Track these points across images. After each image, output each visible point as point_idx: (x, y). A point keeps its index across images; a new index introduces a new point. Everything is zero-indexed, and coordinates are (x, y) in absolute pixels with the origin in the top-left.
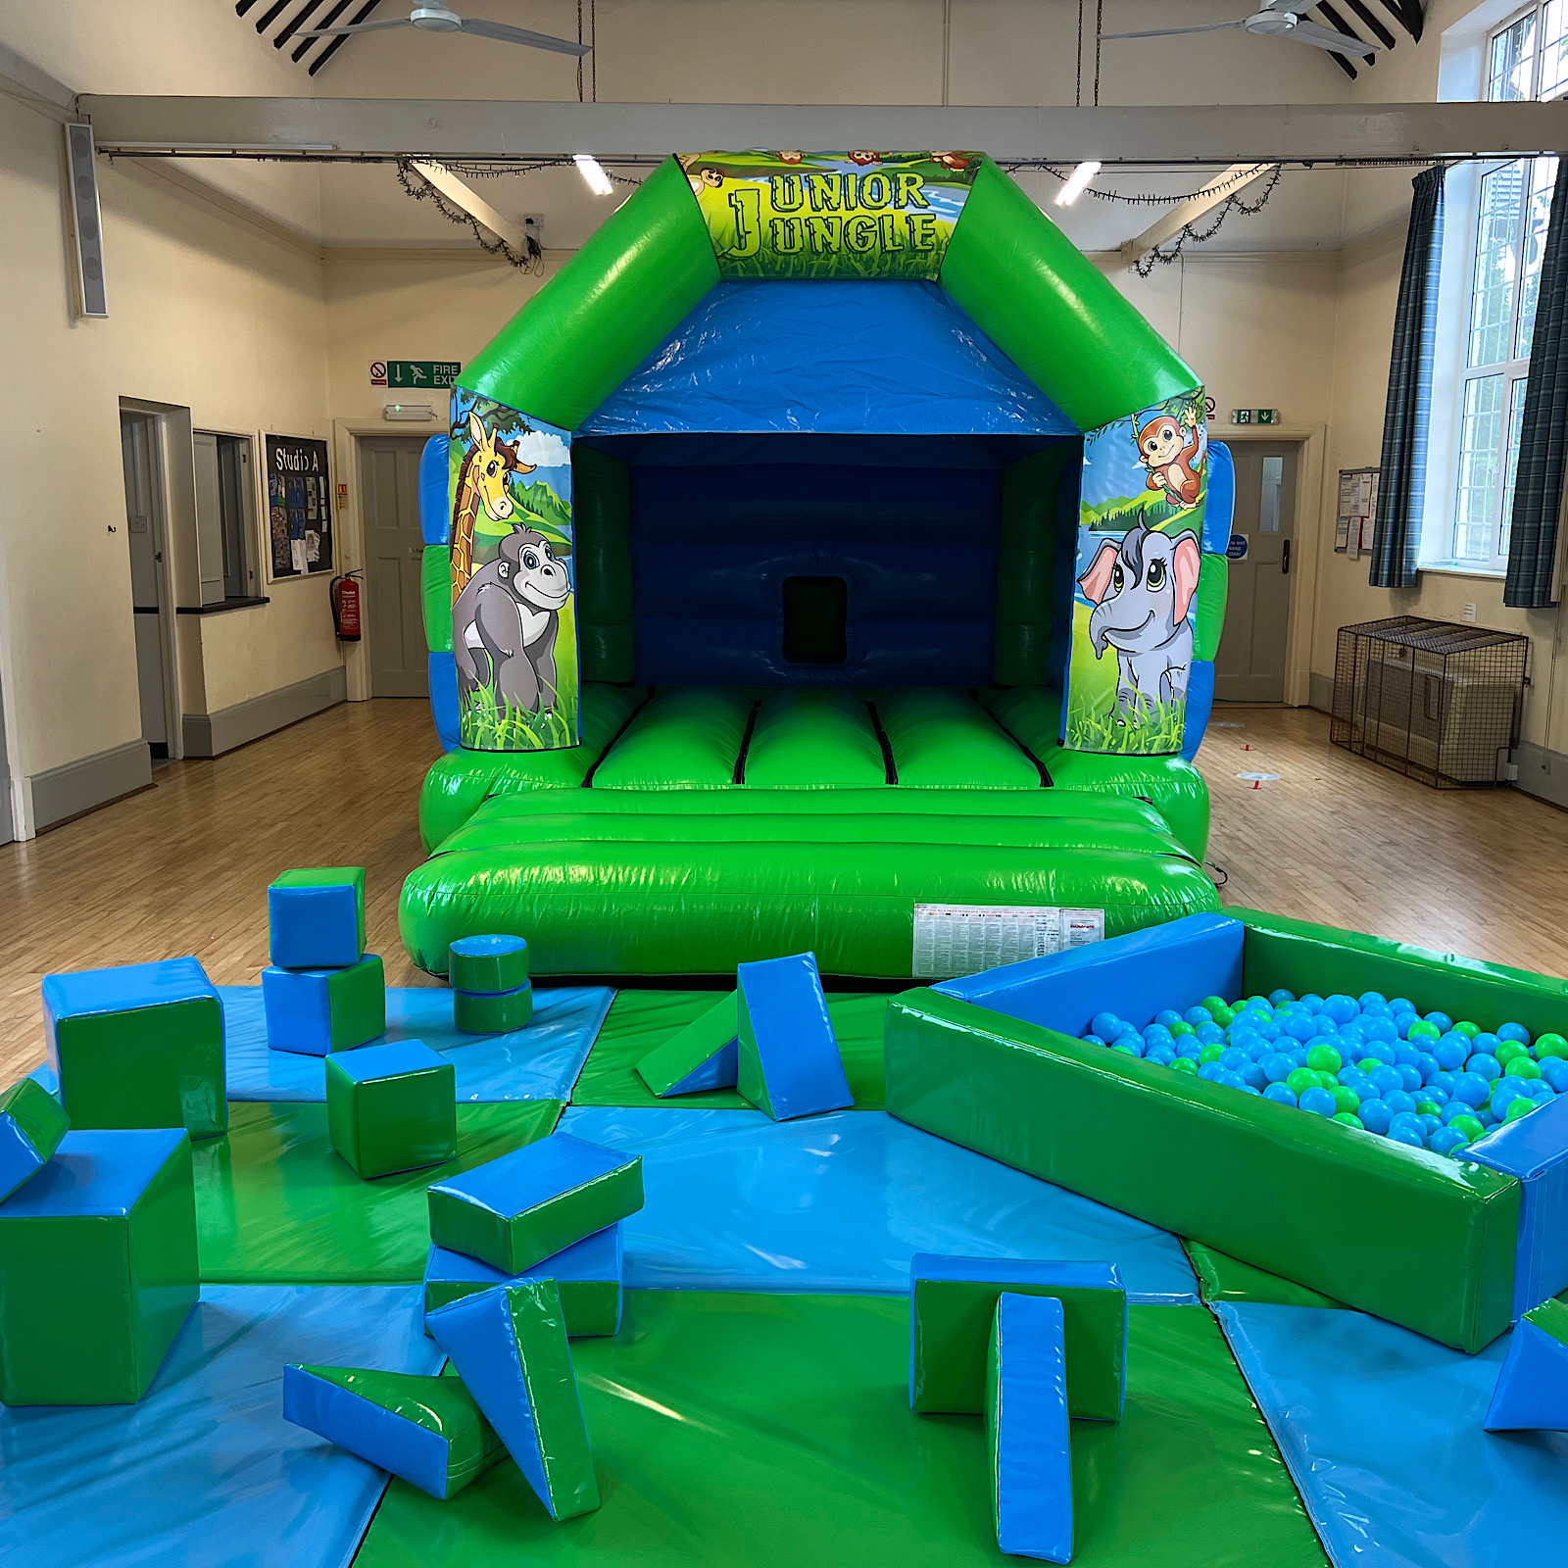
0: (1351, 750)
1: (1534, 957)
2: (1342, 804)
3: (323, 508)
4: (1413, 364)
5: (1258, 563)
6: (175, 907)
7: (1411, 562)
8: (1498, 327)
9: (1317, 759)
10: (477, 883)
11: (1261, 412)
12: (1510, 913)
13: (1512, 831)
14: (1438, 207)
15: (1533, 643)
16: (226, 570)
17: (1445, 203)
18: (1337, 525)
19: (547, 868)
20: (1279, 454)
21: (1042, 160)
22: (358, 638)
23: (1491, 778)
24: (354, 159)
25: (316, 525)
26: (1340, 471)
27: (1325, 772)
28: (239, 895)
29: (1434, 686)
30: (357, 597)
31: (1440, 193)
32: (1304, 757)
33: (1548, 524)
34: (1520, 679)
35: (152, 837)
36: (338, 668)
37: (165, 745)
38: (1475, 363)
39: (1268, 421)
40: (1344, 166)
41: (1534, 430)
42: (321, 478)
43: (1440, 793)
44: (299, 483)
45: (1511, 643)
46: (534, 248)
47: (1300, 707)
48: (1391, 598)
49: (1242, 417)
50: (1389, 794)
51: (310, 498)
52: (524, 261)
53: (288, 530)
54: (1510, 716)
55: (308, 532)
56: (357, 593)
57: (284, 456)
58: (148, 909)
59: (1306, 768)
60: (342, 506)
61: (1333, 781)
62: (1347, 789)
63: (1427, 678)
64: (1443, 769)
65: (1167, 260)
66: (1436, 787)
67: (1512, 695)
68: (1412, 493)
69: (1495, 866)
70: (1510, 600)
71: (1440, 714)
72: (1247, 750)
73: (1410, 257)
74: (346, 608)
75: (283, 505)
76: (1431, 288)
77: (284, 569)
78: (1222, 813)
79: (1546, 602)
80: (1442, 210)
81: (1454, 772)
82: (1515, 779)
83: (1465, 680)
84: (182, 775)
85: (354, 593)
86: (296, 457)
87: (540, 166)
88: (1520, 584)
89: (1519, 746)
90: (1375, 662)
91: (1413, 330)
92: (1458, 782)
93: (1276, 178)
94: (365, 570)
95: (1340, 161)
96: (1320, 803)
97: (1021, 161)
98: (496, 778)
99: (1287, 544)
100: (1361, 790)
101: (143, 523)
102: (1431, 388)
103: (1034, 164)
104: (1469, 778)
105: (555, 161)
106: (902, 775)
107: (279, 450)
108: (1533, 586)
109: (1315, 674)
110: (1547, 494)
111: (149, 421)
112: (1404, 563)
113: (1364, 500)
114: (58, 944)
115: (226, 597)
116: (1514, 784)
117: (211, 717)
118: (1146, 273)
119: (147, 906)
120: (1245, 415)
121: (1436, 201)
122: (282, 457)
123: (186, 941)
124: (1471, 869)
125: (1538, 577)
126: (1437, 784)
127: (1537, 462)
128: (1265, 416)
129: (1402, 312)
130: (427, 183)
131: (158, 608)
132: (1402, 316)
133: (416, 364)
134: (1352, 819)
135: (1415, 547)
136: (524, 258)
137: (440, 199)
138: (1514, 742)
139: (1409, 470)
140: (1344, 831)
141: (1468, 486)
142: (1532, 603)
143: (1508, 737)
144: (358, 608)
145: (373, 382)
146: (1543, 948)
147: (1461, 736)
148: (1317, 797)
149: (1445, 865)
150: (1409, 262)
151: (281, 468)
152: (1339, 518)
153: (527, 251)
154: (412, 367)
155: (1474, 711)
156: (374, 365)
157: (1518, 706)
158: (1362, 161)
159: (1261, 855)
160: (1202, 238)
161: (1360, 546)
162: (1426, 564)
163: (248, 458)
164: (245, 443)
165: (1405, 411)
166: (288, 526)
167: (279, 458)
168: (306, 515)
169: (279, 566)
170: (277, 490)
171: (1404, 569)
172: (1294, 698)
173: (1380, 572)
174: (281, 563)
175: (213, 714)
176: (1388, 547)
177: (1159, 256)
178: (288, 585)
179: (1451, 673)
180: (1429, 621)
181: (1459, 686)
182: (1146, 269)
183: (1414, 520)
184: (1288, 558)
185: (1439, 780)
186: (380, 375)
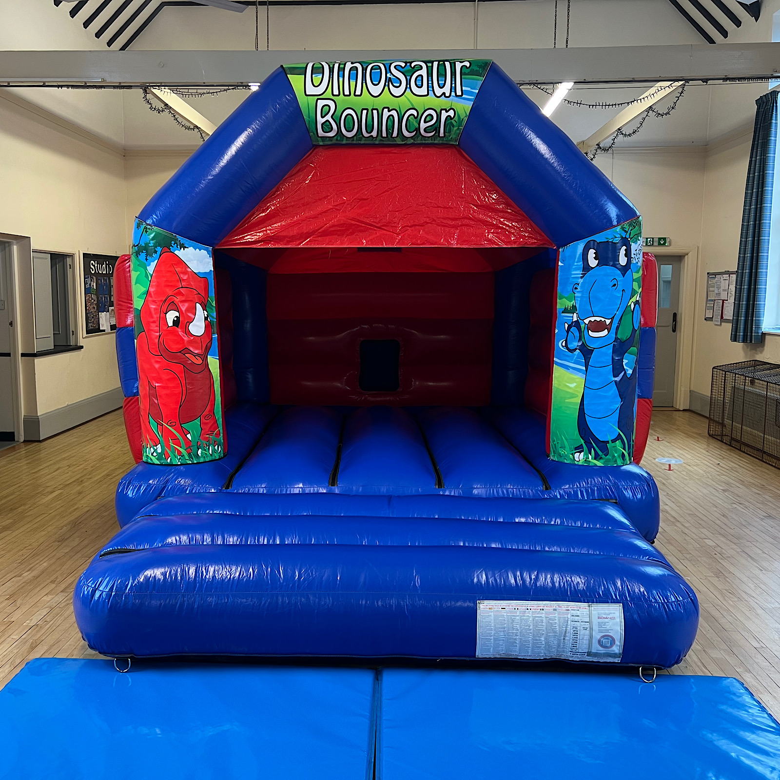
4: (758, 209)
7: (758, 327)
9: (702, 447)
11: (660, 239)
14: (774, 115)
16: (54, 330)
18: (706, 305)
20: (671, 263)
24: (115, 87)
26: (708, 273)
32: (696, 447)
37: (12, 433)
39: (664, 244)
40: (728, 82)
44: (105, 281)
47: (684, 410)
48: (743, 348)
49: (648, 242)
51: (112, 289)
53: (97, 307)
55: (111, 308)
57: (96, 265)
59: (697, 455)
63: (777, 401)
65: (606, 150)
68: (758, 287)
72: (659, 440)
73: (756, 146)
75: (95, 293)
76: (769, 163)
77: (93, 329)
84: (22, 451)
86: (104, 266)
90: (739, 389)
91: (758, 189)
93: (683, 92)
95: (725, 79)
99: (675, 315)
101: (3, 304)
102: (770, 223)
103: (530, 84)
107: (92, 262)
109: (693, 391)
111: (7, 245)
112: (754, 329)
113: (724, 290)
115: (54, 346)
117: (40, 418)
118: (592, 159)
120: (650, 241)
122: (94, 266)
128: (662, 242)
129: (751, 177)
130: (165, 103)
131: (10, 353)
132: (750, 181)
135: (762, 319)
137: (175, 115)
139: (756, 272)
150: (755, 148)
151: (93, 272)
152: (707, 300)
160: (630, 135)
161: (722, 317)
162: (767, 329)
163: (72, 267)
164: (71, 258)
165: (754, 237)
166: (97, 305)
167: (92, 266)
168: (110, 299)
169: (91, 328)
170: (90, 285)
171: (753, 332)
172: (680, 404)
173: (738, 334)
174: (92, 326)
175: (40, 415)
176: (743, 318)
177: (601, 148)
178: (97, 339)
180: (771, 364)
182: (592, 157)
183: (761, 302)
184: (676, 323)
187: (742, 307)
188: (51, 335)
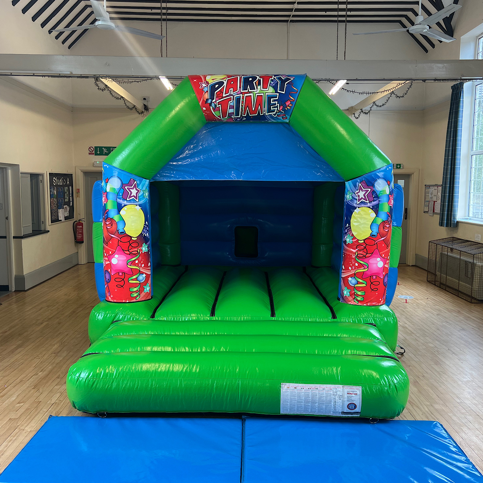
0: (436, 285)
2: (439, 310)
3: (71, 197)
7: (454, 218)
9: (424, 289)
14: (462, 96)
16: (33, 221)
17: (464, 95)
18: (424, 204)
20: (404, 179)
22: (83, 242)
24: (78, 77)
25: (68, 203)
26: (425, 185)
27: (428, 295)
29: (470, 265)
30: (82, 228)
31: (462, 91)
32: (420, 288)
36: (76, 253)
37: (8, 285)
38: (474, 149)
39: (400, 168)
40: (437, 81)
42: (70, 187)
43: (472, 304)
44: (61, 189)
46: (146, 108)
47: (412, 266)
48: (446, 230)
50: (455, 305)
51: (66, 194)
52: (142, 112)
53: (57, 206)
55: (65, 206)
56: (83, 226)
57: (56, 180)
59: (421, 293)
60: (78, 196)
61: (433, 299)
62: (440, 303)
63: (466, 262)
64: (473, 295)
65: (366, 113)
66: (471, 302)
68: (454, 195)
71: (472, 276)
72: (399, 284)
73: (451, 113)
74: (79, 232)
75: (56, 197)
76: (459, 124)
77: (55, 219)
81: (477, 297)
83: (481, 264)
84: (14, 298)
85: (81, 226)
86: (61, 180)
87: (146, 80)
90: (444, 254)
91: (453, 138)
92: (479, 300)
93: (411, 86)
94: (85, 219)
95: (435, 80)
96: (432, 310)
97: (321, 79)
99: (406, 209)
100: (444, 303)
102: (460, 158)
103: (326, 80)
105: (151, 78)
107: (54, 178)
109: (417, 254)
111: (4, 169)
112: (452, 219)
113: (435, 196)
115: (33, 231)
117: (25, 276)
118: (357, 118)
121: (461, 94)
122: (55, 181)
126: (471, 301)
128: (398, 166)
129: (449, 132)
130: (106, 86)
131: (6, 237)
133: (105, 147)
134: (446, 318)
135: (456, 213)
136: (142, 111)
137: (111, 91)
139: (453, 186)
141: (473, 192)
144: (83, 232)
145: (89, 154)
148: (429, 307)
150: (451, 115)
151: (55, 184)
152: (425, 201)
153: (144, 109)
154: (103, 148)
156: (90, 148)
159: (416, 336)
160: (380, 106)
161: (434, 211)
162: (460, 219)
163: (42, 181)
164: (41, 176)
165: (451, 166)
166: (57, 204)
168: (64, 200)
170: (53, 193)
171: (452, 221)
172: (410, 262)
173: (443, 222)
174: (54, 218)
175: (25, 275)
176: (446, 213)
177: (363, 112)
178: (57, 225)
179: (476, 260)
180: (462, 239)
181: (479, 266)
182: (358, 116)
183: (456, 204)
184: (407, 214)
185: (472, 299)
186: (92, 151)
187: (445, 206)
188: (31, 224)
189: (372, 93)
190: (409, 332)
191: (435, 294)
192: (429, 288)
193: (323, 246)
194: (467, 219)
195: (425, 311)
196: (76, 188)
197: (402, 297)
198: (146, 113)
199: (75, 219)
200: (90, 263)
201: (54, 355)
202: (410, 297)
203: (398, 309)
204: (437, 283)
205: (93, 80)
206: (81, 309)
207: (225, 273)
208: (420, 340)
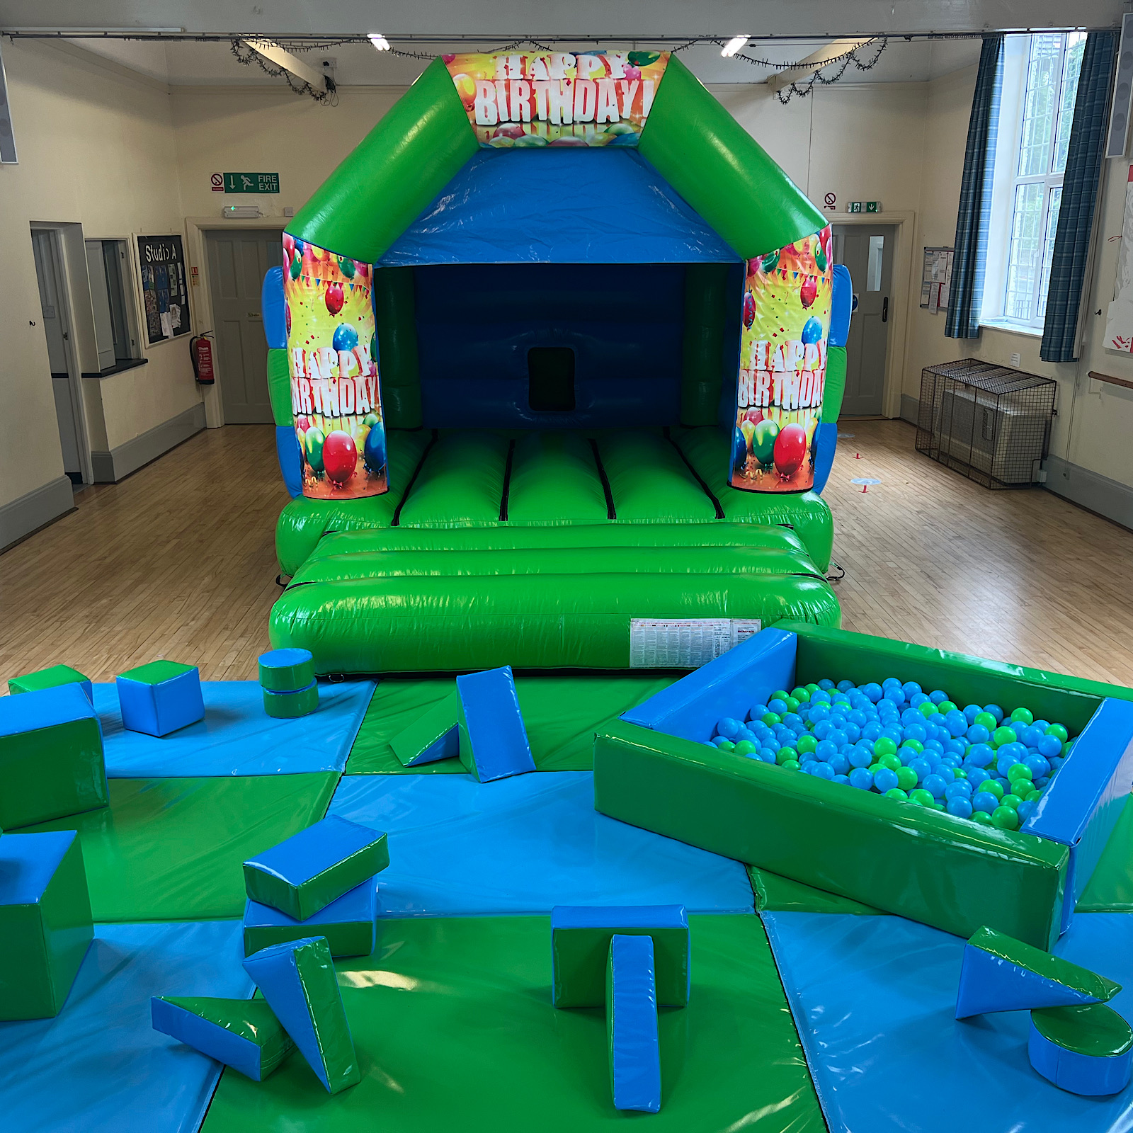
0: (929, 457)
1: (1057, 632)
2: (924, 504)
3: (181, 286)
4: (979, 174)
5: (865, 315)
6: (108, 616)
7: (974, 320)
8: (1040, 147)
9: (905, 464)
10: (324, 609)
11: (869, 204)
12: (1040, 595)
13: (1043, 525)
14: (1000, 56)
15: (1059, 386)
16: (114, 340)
17: (1005, 53)
18: (922, 288)
19: (373, 599)
20: (881, 233)
21: (713, 36)
22: (212, 382)
23: (1028, 481)
24: (197, 38)
25: (176, 300)
27: (912, 476)
28: (152, 605)
29: (990, 414)
30: (209, 352)
31: (1001, 45)
32: (898, 464)
33: (1073, 302)
34: (1050, 411)
35: (81, 555)
36: (199, 405)
37: (80, 473)
38: (1023, 172)
39: (874, 210)
40: (934, 39)
41: (1065, 233)
42: (179, 264)
43: (991, 492)
44: (163, 270)
45: (1044, 386)
46: (330, 84)
47: (893, 419)
48: (960, 345)
49: (856, 208)
50: (957, 494)
51: (171, 280)
52: (323, 95)
53: (157, 306)
54: (1042, 437)
55: (171, 306)
56: (210, 348)
57: (152, 251)
58: (88, 619)
59: (899, 473)
60: (195, 283)
61: (918, 484)
62: (927, 491)
63: (985, 408)
64: (994, 474)
65: (802, 94)
66: (989, 488)
67: (1044, 422)
68: (976, 270)
69: (1031, 555)
70: (1045, 356)
71: (994, 437)
72: (858, 458)
73: (979, 93)
74: (203, 360)
75: (153, 288)
76: (993, 117)
77: (156, 337)
78: (842, 515)
79: (1069, 358)
80: (1003, 58)
81: (1002, 477)
82: (1043, 480)
83: (1012, 412)
84: (94, 498)
85: (207, 348)
86: (160, 250)
87: (339, 43)
88: (1052, 345)
89: (1048, 458)
90: (948, 394)
91: (980, 149)
92: (1005, 484)
93: (884, 46)
94: (214, 329)
95: (931, 35)
96: (909, 504)
97: (697, 37)
98: (330, 519)
99: (886, 300)
100: (938, 491)
101: (53, 311)
102: (991, 192)
103: (707, 39)
104: (1013, 481)
105: (350, 39)
106: (619, 512)
107: (147, 247)
108: (1061, 347)
109: (904, 395)
110: (1073, 280)
111: (51, 234)
112: (970, 321)
113: (942, 271)
114: (29, 651)
115: (116, 360)
116: (1043, 485)
117: (112, 453)
118: (786, 102)
119: (87, 616)
120: (857, 206)
121: (998, 51)
122: (150, 252)
123: (120, 646)
124: (1014, 559)
125: (1064, 340)
126: (991, 486)
127: (1066, 257)
128: (871, 207)
129: (972, 134)
130: (252, 49)
131: (67, 374)
132: (972, 138)
133: (246, 175)
134: (932, 517)
135: (978, 309)
136: (323, 93)
137: (262, 61)
138: (1045, 455)
139: (975, 253)
140: (925, 527)
141: (1016, 264)
142: (1060, 359)
143: (1041, 451)
144: (211, 360)
145: (214, 189)
146: (1065, 626)
147: (1008, 452)
148: (907, 498)
149: (996, 555)
150: (978, 97)
151: (149, 261)
152: (923, 282)
153: (325, 88)
154: (242, 177)
155: (1017, 434)
156: (213, 176)
157: (1048, 430)
158: (947, 35)
159: (870, 551)
160: (829, 82)
161: (938, 305)
162: (985, 322)
163: (125, 255)
164: (122, 244)
165: (973, 209)
166: (157, 303)
167: (148, 253)
168: (170, 294)
169: (153, 335)
170: (148, 278)
171: (970, 325)
172: (889, 412)
173: (953, 327)
174: (154, 333)
175: (113, 450)
176: (958, 309)
177: (796, 90)
178: (160, 349)
179: (1002, 406)
180: (987, 363)
181: (1008, 416)
182: (786, 99)
183: (977, 290)
184: (886, 311)
185: (992, 481)
186: (218, 183)
187: (958, 294)
188: (111, 347)
189: (803, 65)
190: (857, 544)
191: (924, 475)
192: (917, 463)
193: (704, 384)
194: (1001, 321)
195: (895, 506)
196: (190, 265)
197: (859, 482)
198: (330, 98)
199: (192, 333)
200: (229, 426)
201: (208, 594)
202: (873, 482)
203: (845, 503)
204: (934, 454)
205: (228, 44)
206: (236, 515)
207: (512, 444)
208: (874, 556)
